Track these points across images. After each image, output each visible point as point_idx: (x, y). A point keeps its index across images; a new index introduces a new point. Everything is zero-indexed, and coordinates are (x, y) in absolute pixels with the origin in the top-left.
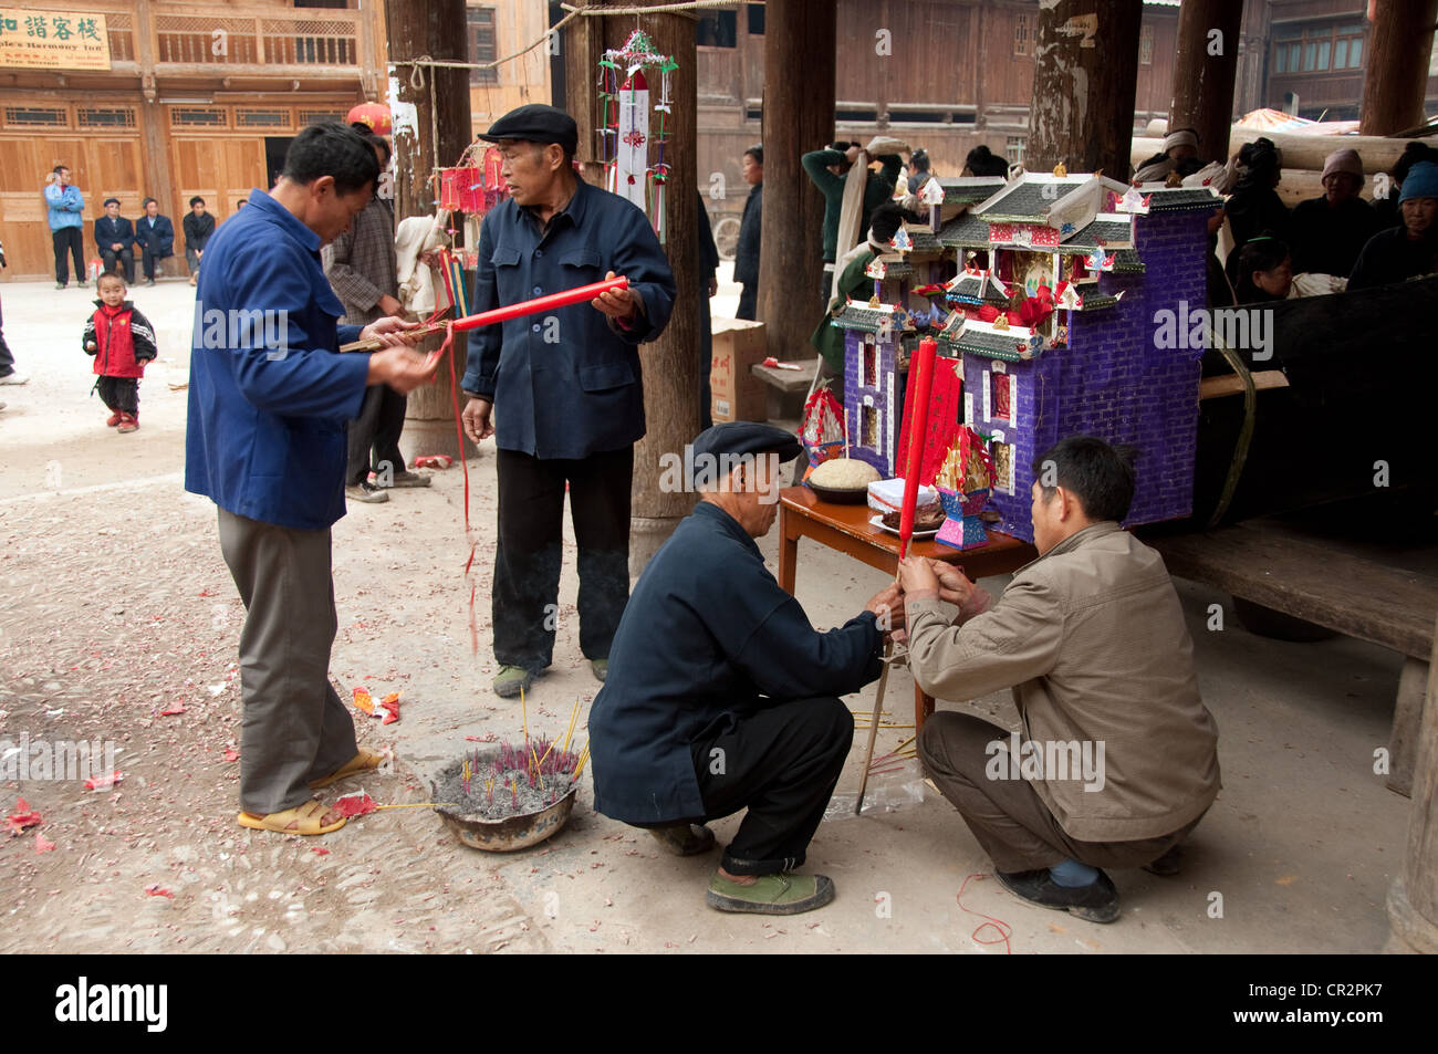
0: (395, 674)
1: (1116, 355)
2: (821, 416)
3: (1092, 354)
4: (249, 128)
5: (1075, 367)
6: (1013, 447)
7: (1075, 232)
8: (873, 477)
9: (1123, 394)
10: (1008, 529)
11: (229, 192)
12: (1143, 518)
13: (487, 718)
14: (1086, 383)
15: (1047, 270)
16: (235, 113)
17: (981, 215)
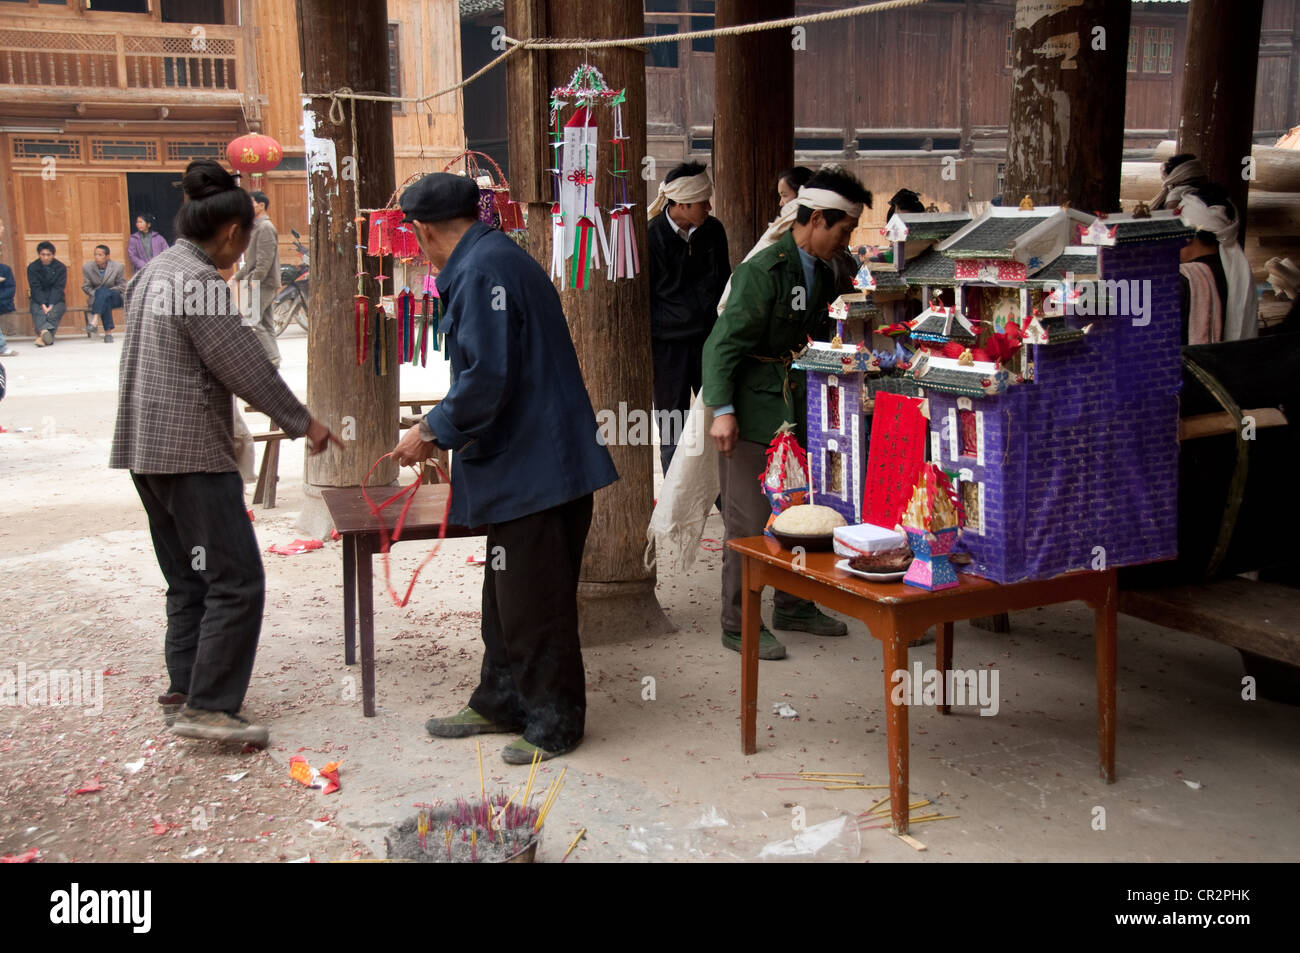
0: (330, 746)
1: (1086, 389)
2: (784, 461)
3: (1060, 388)
4: (107, 162)
5: (1043, 403)
6: (981, 485)
7: (1043, 266)
8: (839, 523)
9: (1096, 430)
10: (979, 570)
11: (83, 236)
12: (1123, 559)
13: (434, 786)
14: (1055, 419)
15: (1015, 306)
16: (90, 143)
17: (946, 251)
